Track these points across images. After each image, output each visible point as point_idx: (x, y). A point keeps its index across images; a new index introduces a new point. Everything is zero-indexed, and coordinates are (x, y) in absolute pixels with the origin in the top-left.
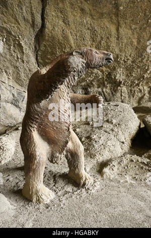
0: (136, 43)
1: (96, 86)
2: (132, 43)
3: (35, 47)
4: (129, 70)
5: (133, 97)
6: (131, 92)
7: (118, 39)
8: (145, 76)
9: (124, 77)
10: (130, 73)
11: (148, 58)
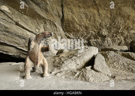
0: (110, 16)
1: (93, 38)
2: (107, 16)
3: (62, 24)
4: (109, 29)
5: (115, 43)
6: (113, 40)
7: (99, 16)
8: (119, 31)
9: (107, 33)
10: (110, 31)
11: (118, 22)
